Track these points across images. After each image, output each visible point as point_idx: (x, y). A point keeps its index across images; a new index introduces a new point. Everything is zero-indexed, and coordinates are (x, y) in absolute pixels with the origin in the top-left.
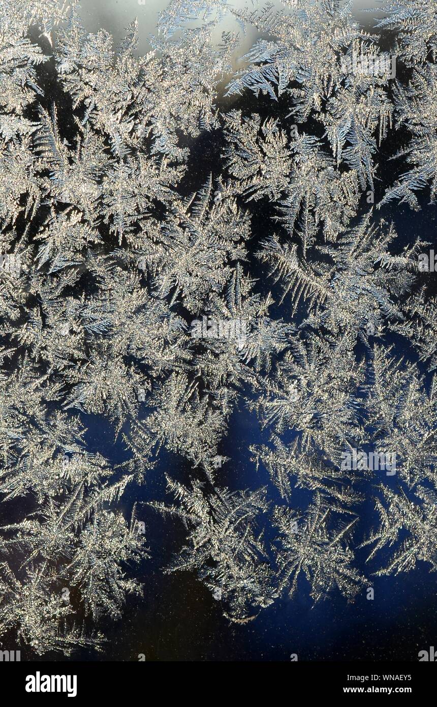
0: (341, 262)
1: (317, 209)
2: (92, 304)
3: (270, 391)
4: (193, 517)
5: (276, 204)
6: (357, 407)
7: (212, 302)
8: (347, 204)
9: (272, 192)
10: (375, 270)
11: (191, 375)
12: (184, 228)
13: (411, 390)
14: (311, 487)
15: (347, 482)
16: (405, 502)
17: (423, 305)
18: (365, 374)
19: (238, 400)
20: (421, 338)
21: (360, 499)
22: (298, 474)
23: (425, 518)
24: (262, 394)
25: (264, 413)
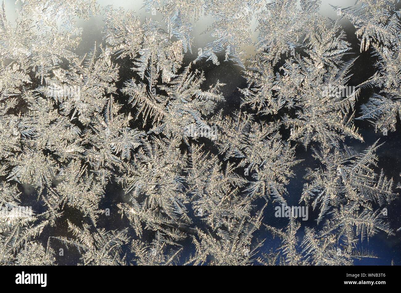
0: (173, 95)
1: (158, 63)
2: (25, 119)
3: (130, 171)
4: (83, 246)
5: (134, 60)
6: (182, 181)
7: (96, 118)
8: (176, 61)
9: (131, 53)
10: (193, 100)
11: (83, 162)
12: (79, 74)
13: (214, 171)
14: (154, 228)
15: (176, 226)
16: (210, 239)
17: (221, 120)
18: (186, 161)
19: (111, 176)
20: (220, 140)
21: (183, 236)
22: (146, 221)
23: (222, 248)
24: (125, 173)
25: (126, 184)
